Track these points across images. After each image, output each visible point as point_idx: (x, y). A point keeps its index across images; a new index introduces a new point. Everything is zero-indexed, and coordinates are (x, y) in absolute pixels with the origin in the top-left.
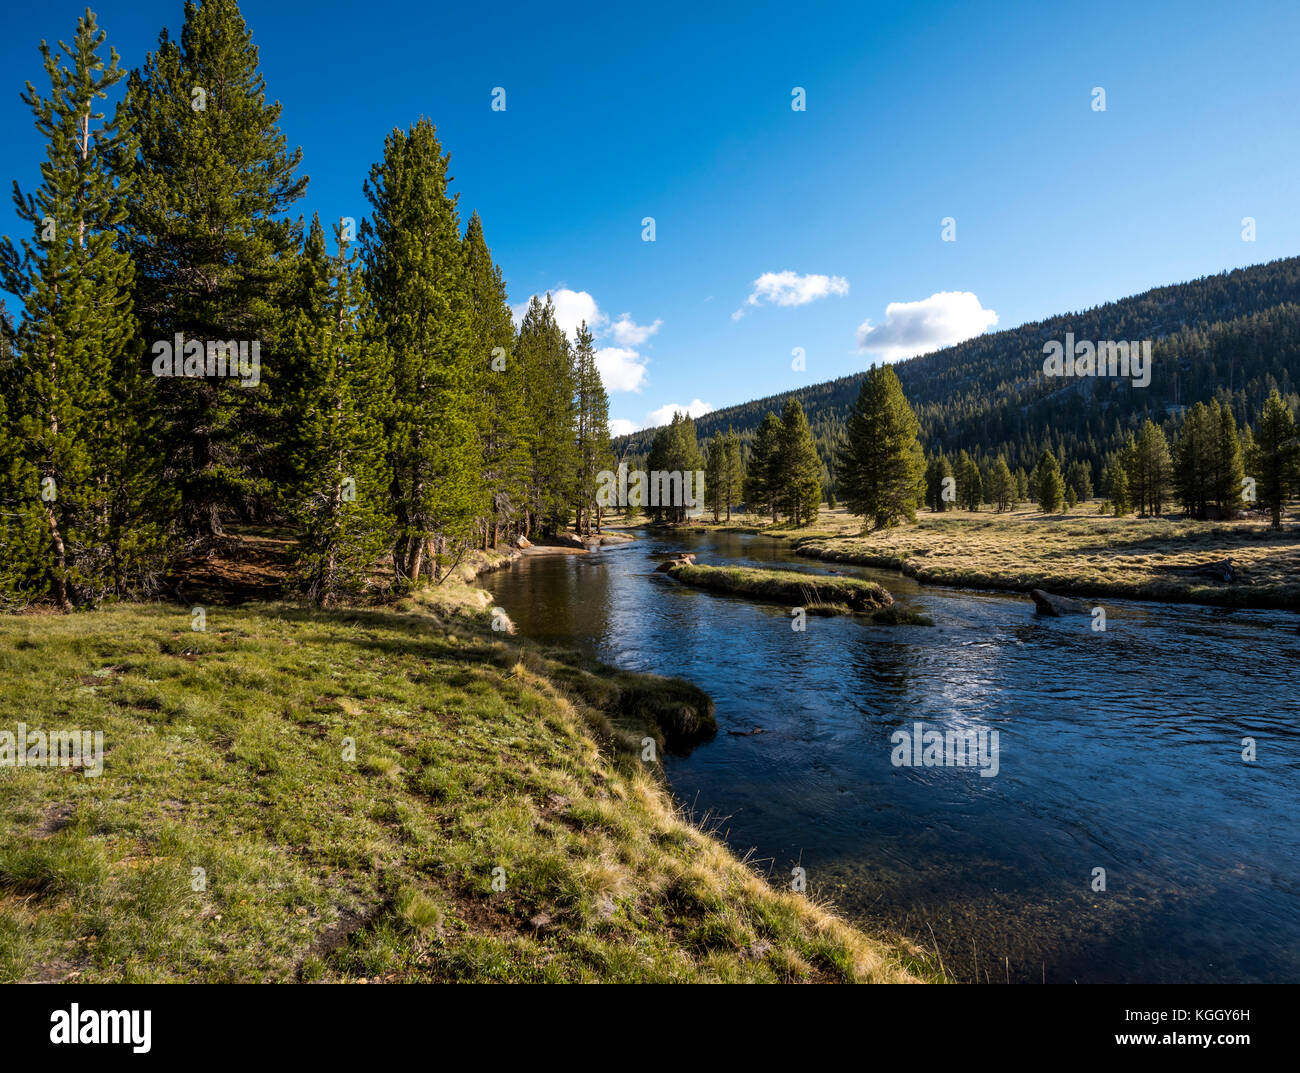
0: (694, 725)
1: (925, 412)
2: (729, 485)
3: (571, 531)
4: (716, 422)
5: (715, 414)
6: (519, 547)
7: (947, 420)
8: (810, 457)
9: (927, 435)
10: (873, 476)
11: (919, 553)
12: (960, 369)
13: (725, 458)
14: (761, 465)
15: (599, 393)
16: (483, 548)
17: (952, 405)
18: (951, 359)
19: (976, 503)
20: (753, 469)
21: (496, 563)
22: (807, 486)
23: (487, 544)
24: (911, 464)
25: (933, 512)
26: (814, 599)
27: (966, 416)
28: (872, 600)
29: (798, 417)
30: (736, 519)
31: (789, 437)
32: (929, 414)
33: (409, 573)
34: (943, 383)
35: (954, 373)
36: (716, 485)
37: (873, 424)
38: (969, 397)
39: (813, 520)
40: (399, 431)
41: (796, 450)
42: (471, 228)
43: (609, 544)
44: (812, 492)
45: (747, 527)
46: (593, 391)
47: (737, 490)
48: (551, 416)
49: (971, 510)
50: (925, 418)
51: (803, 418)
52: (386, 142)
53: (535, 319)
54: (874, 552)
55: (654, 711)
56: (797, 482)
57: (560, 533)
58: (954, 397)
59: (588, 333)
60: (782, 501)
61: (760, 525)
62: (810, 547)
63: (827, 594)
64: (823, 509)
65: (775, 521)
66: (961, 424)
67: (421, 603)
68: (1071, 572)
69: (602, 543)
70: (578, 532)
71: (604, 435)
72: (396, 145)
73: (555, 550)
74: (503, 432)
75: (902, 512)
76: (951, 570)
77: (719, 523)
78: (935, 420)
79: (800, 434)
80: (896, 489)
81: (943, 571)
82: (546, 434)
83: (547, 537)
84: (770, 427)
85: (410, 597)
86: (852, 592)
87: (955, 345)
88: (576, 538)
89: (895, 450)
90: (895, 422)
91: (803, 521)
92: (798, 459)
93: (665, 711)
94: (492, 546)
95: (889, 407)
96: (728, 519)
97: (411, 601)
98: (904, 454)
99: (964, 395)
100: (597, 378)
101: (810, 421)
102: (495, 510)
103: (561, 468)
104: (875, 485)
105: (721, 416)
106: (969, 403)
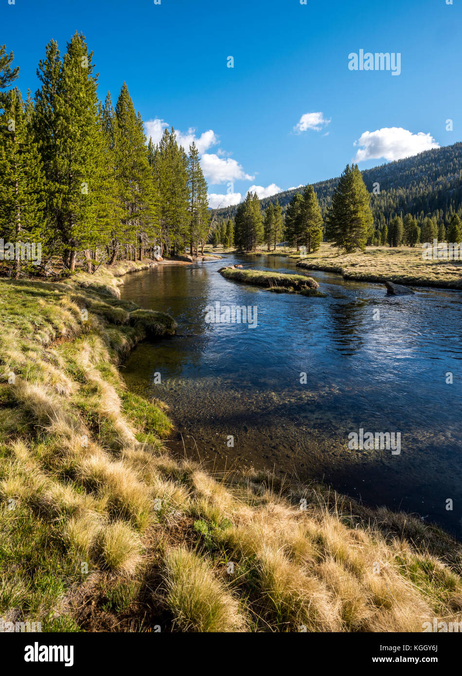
0: (161, 332)
1: (396, 193)
2: (276, 231)
3: (188, 254)
4: (281, 198)
5: (281, 194)
6: (157, 260)
7: (407, 197)
8: (317, 216)
9: (395, 206)
10: (344, 227)
11: (353, 265)
12: (418, 169)
13: (274, 217)
14: (291, 221)
15: (202, 181)
16: (134, 260)
17: (411, 189)
18: (413, 163)
19: (415, 242)
20: (287, 222)
21: (140, 267)
22: (314, 231)
23: (136, 258)
24: (364, 220)
25: (390, 247)
26: (274, 284)
27: (418, 196)
28: (306, 286)
29: (311, 194)
30: (279, 249)
31: (306, 205)
32: (397, 194)
33: (70, 267)
34: (407, 176)
35: (414, 172)
36: (269, 232)
37: (345, 198)
38: (421, 185)
39: (317, 250)
40: (57, 198)
41: (310, 213)
42: (122, 92)
43: (207, 260)
44: (316, 235)
45: (283, 253)
46: (198, 181)
47: (280, 234)
48: (174, 193)
49: (412, 246)
50: (395, 196)
51: (314, 195)
52: (47, 48)
53: (166, 141)
54: (331, 265)
55: (144, 325)
56: (308, 230)
57: (181, 254)
58: (413, 185)
59: (196, 149)
60: (301, 239)
61: (290, 252)
62: (303, 262)
63: (284, 283)
64: (322, 244)
65: (298, 250)
66: (415, 199)
67: (75, 281)
68: (420, 275)
69: (203, 260)
70: (191, 254)
71: (204, 205)
72: (52, 49)
73: (175, 262)
74: (141, 201)
75: (358, 246)
76: (360, 273)
77: (270, 251)
78: (400, 197)
79: (312, 204)
80: (354, 233)
81: (356, 274)
82: (171, 203)
83: (173, 256)
84: (297, 200)
85: (70, 278)
86: (296, 282)
87: (416, 155)
88: (190, 257)
89: (355, 212)
90: (357, 197)
91: (312, 250)
92: (311, 218)
93: (149, 326)
94: (139, 259)
95: (354, 189)
96: (275, 249)
97: (70, 280)
98: (360, 215)
99: (418, 184)
100: (201, 174)
101: (319, 197)
102: (141, 241)
103: (179, 222)
104: (345, 231)
105: (284, 195)
106: (421, 187)
